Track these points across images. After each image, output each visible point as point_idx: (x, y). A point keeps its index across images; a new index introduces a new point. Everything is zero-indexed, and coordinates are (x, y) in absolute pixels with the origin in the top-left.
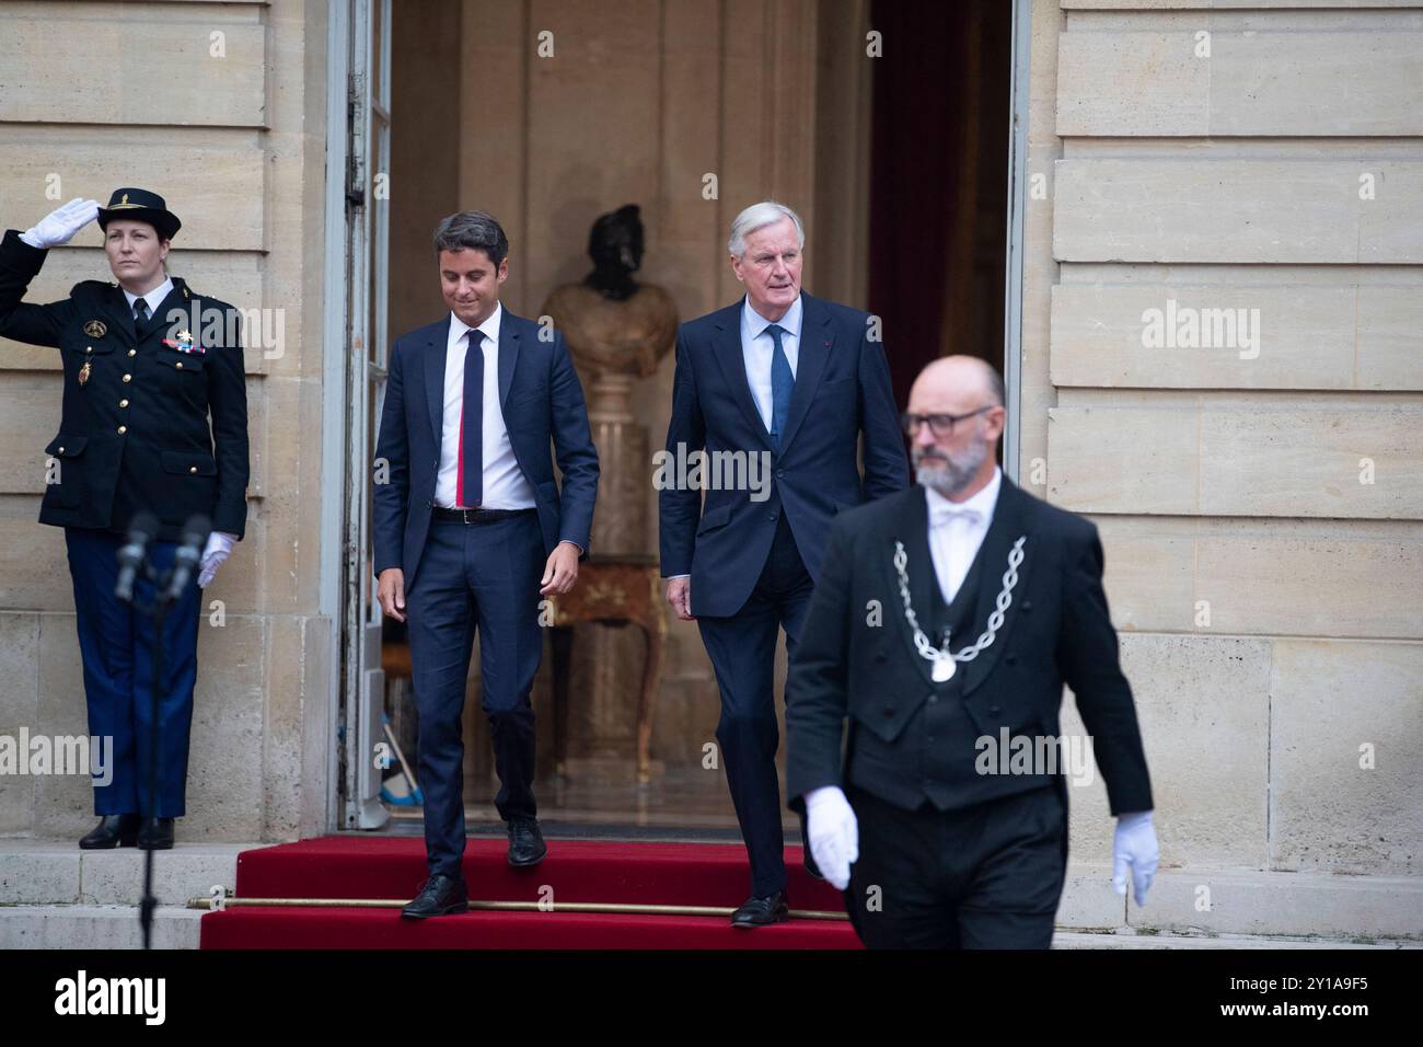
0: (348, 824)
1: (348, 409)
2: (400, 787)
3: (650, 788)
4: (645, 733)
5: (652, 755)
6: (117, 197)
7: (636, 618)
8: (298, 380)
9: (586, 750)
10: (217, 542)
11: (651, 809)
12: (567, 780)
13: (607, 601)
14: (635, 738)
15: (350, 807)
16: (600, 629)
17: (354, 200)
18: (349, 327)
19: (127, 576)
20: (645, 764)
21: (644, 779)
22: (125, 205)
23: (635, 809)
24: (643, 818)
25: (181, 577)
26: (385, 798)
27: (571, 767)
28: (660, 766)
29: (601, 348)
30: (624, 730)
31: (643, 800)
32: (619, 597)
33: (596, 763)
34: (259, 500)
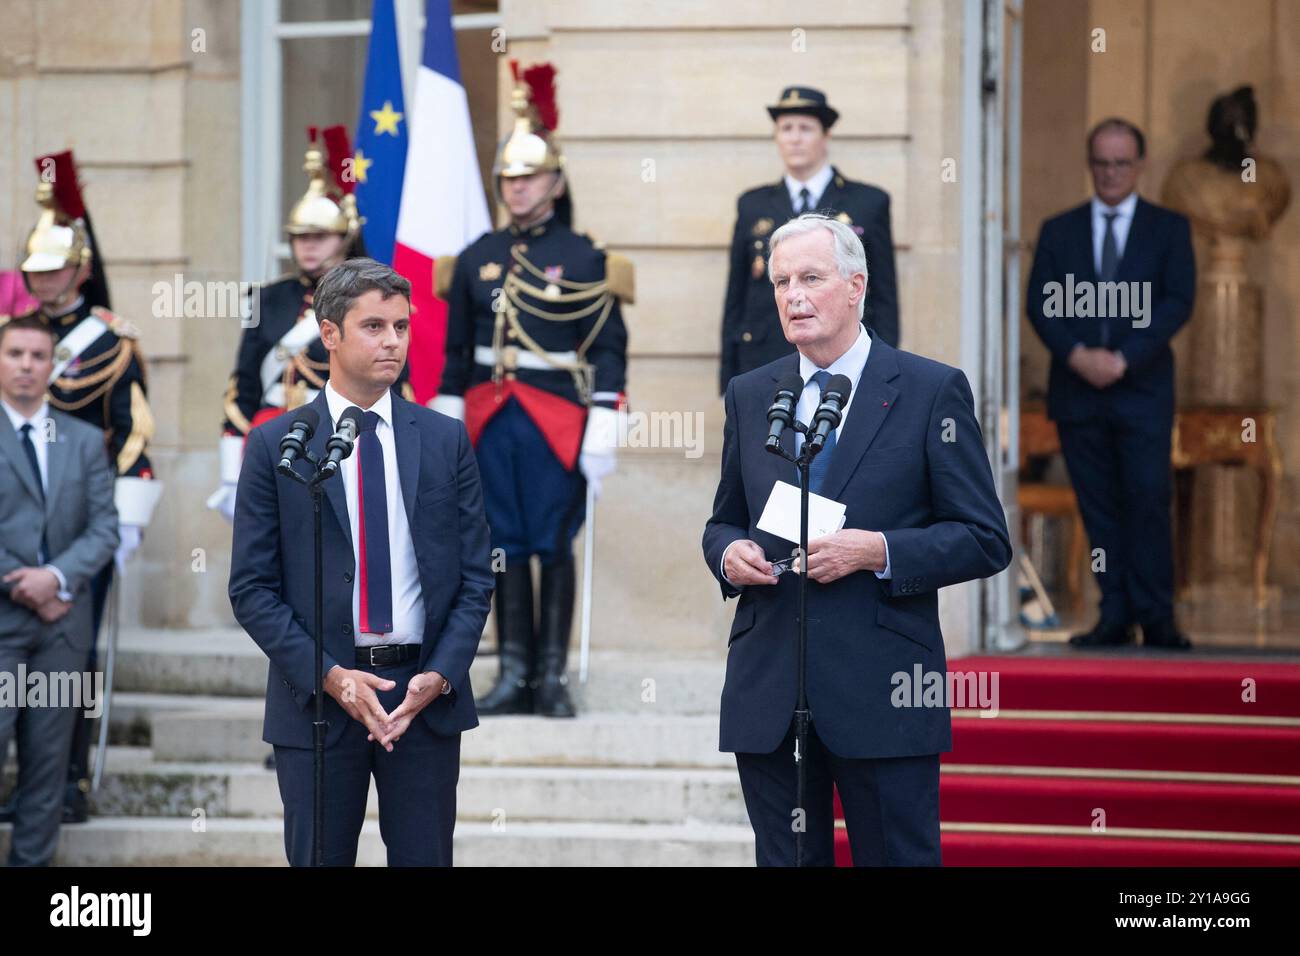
0: (989, 645)
1: (984, 275)
2: (1036, 611)
3: (1268, 611)
4: (1262, 563)
5: (1269, 582)
6: (787, 94)
7: (1251, 459)
8: (938, 250)
9: (1209, 578)
11: (1269, 631)
12: (1191, 604)
14: (1252, 567)
15: (991, 631)
16: (1219, 470)
17: (988, 88)
18: (984, 203)
20: (1262, 591)
21: (1261, 604)
22: (795, 101)
23: (1253, 631)
24: (1261, 640)
26: (1024, 622)
27: (1195, 593)
28: (1276, 592)
29: (1218, 215)
30: (1242, 560)
31: (1261, 624)
33: (1220, 590)
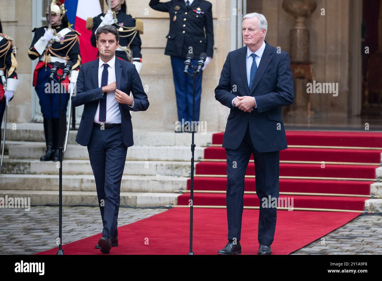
1: (237, 26)
3: (311, 117)
4: (309, 105)
5: (311, 110)
7: (307, 76)
8: (225, 19)
9: (295, 109)
10: (208, 59)
11: (311, 123)
12: (290, 116)
13: (300, 73)
14: (307, 106)
16: (298, 80)
18: (237, 7)
19: (187, 67)
20: (309, 112)
21: (309, 116)
23: (307, 123)
24: (309, 125)
25: (200, 67)
27: (291, 113)
28: (313, 113)
30: (304, 104)
31: (309, 121)
32: (303, 71)
33: (298, 112)
34: (216, 49)
